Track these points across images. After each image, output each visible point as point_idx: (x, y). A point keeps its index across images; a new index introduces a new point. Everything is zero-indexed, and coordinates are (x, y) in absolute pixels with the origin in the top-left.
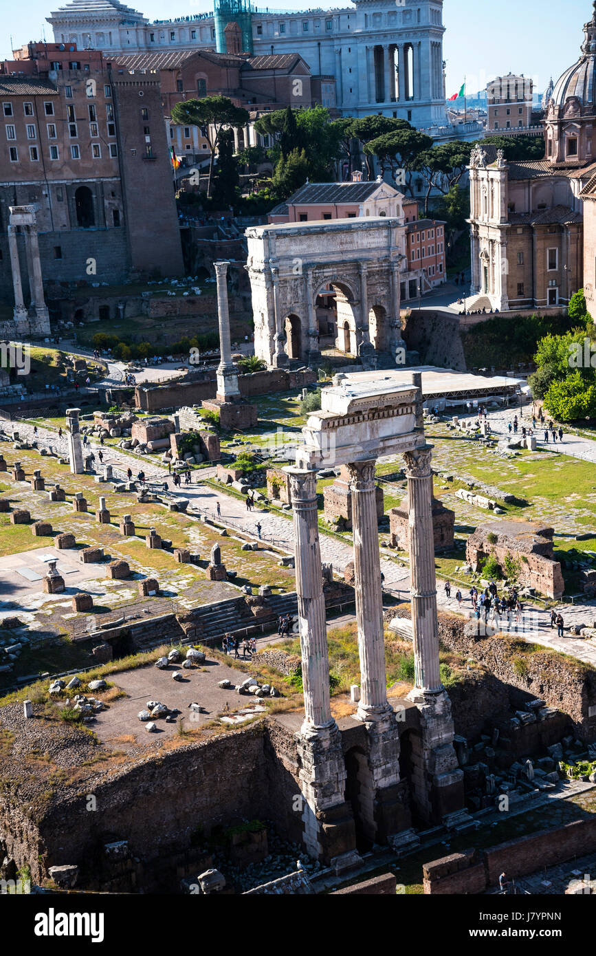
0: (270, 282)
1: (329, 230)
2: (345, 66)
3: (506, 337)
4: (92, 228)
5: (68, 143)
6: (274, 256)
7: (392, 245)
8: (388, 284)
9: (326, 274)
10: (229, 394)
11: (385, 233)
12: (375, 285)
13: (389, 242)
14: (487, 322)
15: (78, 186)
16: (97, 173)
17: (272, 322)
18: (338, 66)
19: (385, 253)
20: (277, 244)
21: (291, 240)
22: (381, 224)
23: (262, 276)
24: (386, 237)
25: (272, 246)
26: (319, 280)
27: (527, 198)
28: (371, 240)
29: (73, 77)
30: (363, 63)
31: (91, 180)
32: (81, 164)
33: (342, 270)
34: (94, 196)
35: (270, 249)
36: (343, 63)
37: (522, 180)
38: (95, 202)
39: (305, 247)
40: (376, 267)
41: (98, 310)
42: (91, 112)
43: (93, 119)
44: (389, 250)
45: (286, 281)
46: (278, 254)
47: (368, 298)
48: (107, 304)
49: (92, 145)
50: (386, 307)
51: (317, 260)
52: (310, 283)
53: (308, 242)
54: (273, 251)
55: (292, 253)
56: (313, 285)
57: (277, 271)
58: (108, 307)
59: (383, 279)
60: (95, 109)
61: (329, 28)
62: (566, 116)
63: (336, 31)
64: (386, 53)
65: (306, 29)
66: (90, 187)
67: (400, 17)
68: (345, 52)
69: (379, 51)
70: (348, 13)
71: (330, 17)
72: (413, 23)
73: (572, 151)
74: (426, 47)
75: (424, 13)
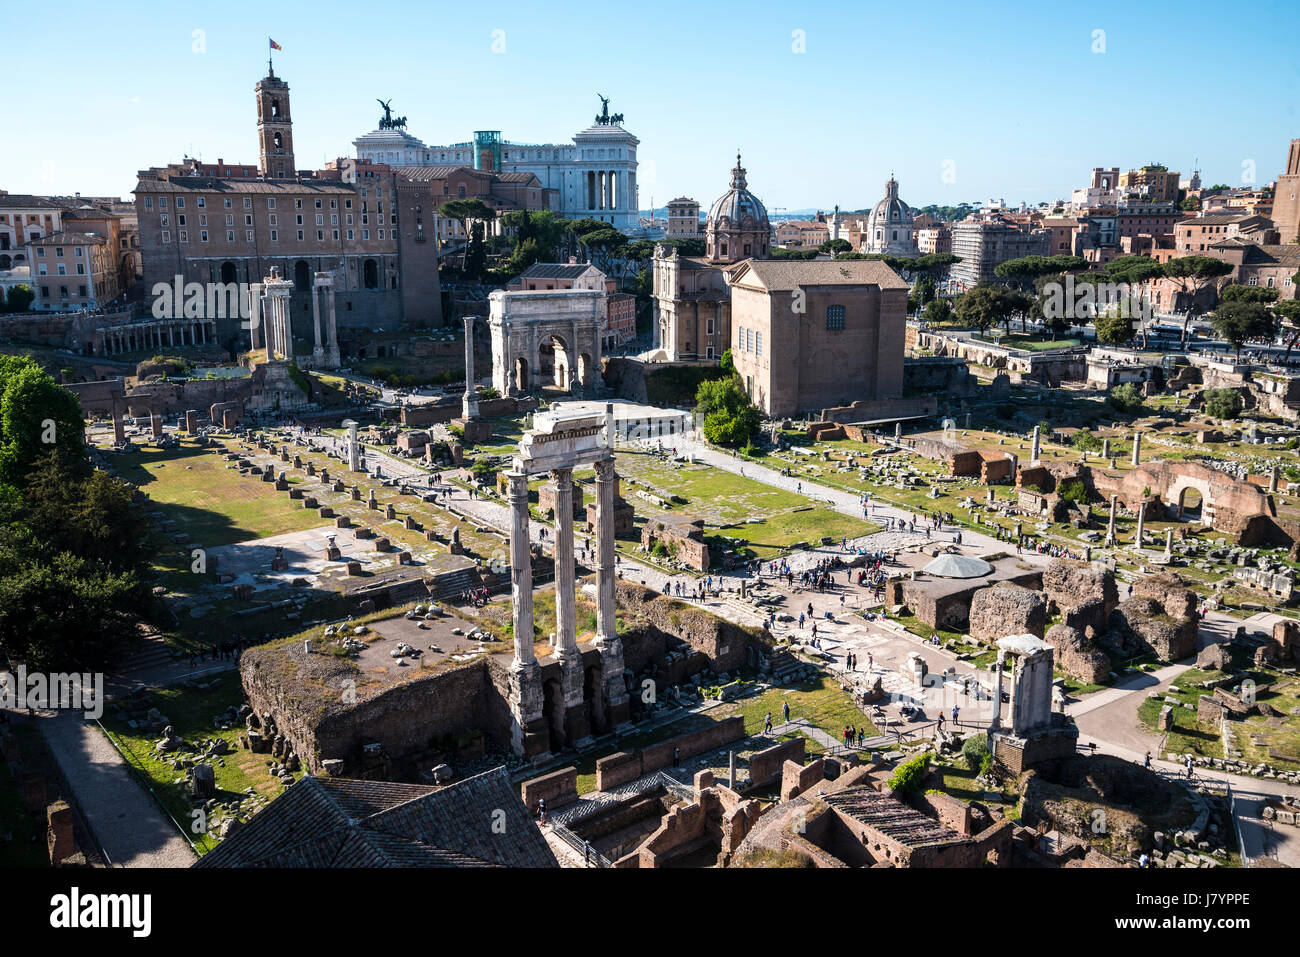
0: (506, 333)
1: (551, 298)
2: (567, 184)
3: (677, 381)
4: (376, 290)
5: (361, 228)
6: (510, 314)
7: (597, 310)
8: (593, 338)
9: (547, 329)
10: (472, 415)
11: (591, 301)
12: (583, 338)
13: (595, 308)
14: (663, 369)
15: (366, 259)
16: (381, 250)
17: (506, 363)
18: (562, 183)
20: (513, 305)
21: (523, 303)
22: (589, 295)
23: (500, 329)
24: (592, 304)
25: (508, 307)
26: (542, 333)
27: (693, 283)
28: (581, 306)
29: (367, 182)
30: (580, 182)
31: (376, 255)
32: (370, 244)
33: (559, 327)
34: (378, 267)
35: (507, 309)
36: (566, 181)
37: (690, 269)
38: (378, 271)
39: (532, 308)
41: (376, 349)
42: (379, 207)
43: (380, 211)
44: (594, 314)
45: (517, 333)
46: (513, 313)
47: (578, 348)
49: (379, 230)
50: (591, 355)
51: (541, 318)
53: (535, 306)
54: (509, 310)
55: (523, 313)
56: (537, 336)
57: (511, 324)
58: (384, 347)
59: (589, 334)
60: (382, 205)
61: (556, 157)
62: (720, 229)
63: (561, 159)
64: (597, 176)
65: (540, 156)
66: (376, 260)
67: (607, 153)
68: (567, 174)
69: (591, 175)
70: (570, 148)
71: (556, 151)
72: (615, 158)
73: (724, 252)
74: (625, 175)
75: (623, 152)
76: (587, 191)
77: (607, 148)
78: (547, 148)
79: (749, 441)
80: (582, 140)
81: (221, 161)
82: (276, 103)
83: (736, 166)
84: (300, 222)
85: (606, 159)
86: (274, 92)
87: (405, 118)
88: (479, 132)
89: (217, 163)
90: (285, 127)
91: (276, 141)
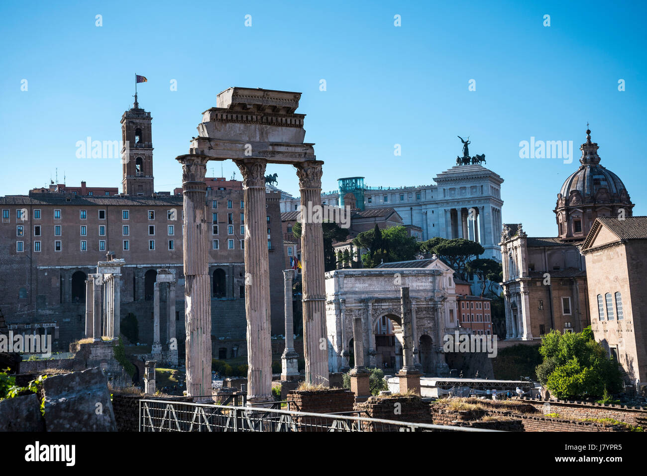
0: (339, 310)
1: (386, 274)
2: (430, 223)
3: (529, 359)
4: (224, 299)
5: (211, 238)
6: (342, 290)
7: (436, 289)
8: (433, 319)
9: (383, 307)
10: (290, 375)
11: (430, 279)
12: (423, 318)
13: (434, 286)
14: (512, 347)
15: (215, 268)
16: (230, 259)
17: (340, 341)
18: (425, 222)
19: (430, 294)
20: (345, 282)
21: (356, 280)
22: (427, 272)
23: (333, 306)
24: (431, 282)
25: (341, 283)
26: (378, 311)
27: (544, 261)
28: (420, 284)
29: (218, 195)
30: (442, 220)
31: (225, 264)
32: (219, 253)
33: (396, 305)
34: (227, 276)
35: (339, 285)
36: (428, 220)
37: (539, 247)
38: (227, 280)
39: (367, 285)
40: (423, 304)
41: (218, 351)
42: (230, 219)
43: (230, 222)
44: (433, 292)
45: (351, 311)
46: (346, 290)
47: (418, 329)
48: (225, 347)
49: (228, 240)
50: (432, 337)
51: (376, 295)
52: (370, 312)
53: (369, 282)
54: (342, 286)
55: (357, 290)
56: (373, 315)
57: (344, 301)
58: (226, 349)
59: (429, 314)
60: (232, 216)
61: (418, 198)
62: (571, 205)
63: (423, 200)
64: (459, 214)
65: (402, 199)
66: (225, 269)
67: (468, 190)
68: (429, 214)
69: (454, 213)
70: (431, 188)
71: (419, 192)
72: (478, 194)
73: (578, 229)
74: (488, 210)
75: (485, 188)
76: (450, 229)
77: (468, 185)
78: (408, 191)
79: (606, 392)
80: (443, 179)
81: (83, 183)
82: (139, 132)
83: (586, 141)
84: (152, 232)
85: (469, 196)
86: (138, 121)
87: (276, 175)
88: (343, 180)
89: (80, 186)
90: (146, 153)
91: (138, 167)
